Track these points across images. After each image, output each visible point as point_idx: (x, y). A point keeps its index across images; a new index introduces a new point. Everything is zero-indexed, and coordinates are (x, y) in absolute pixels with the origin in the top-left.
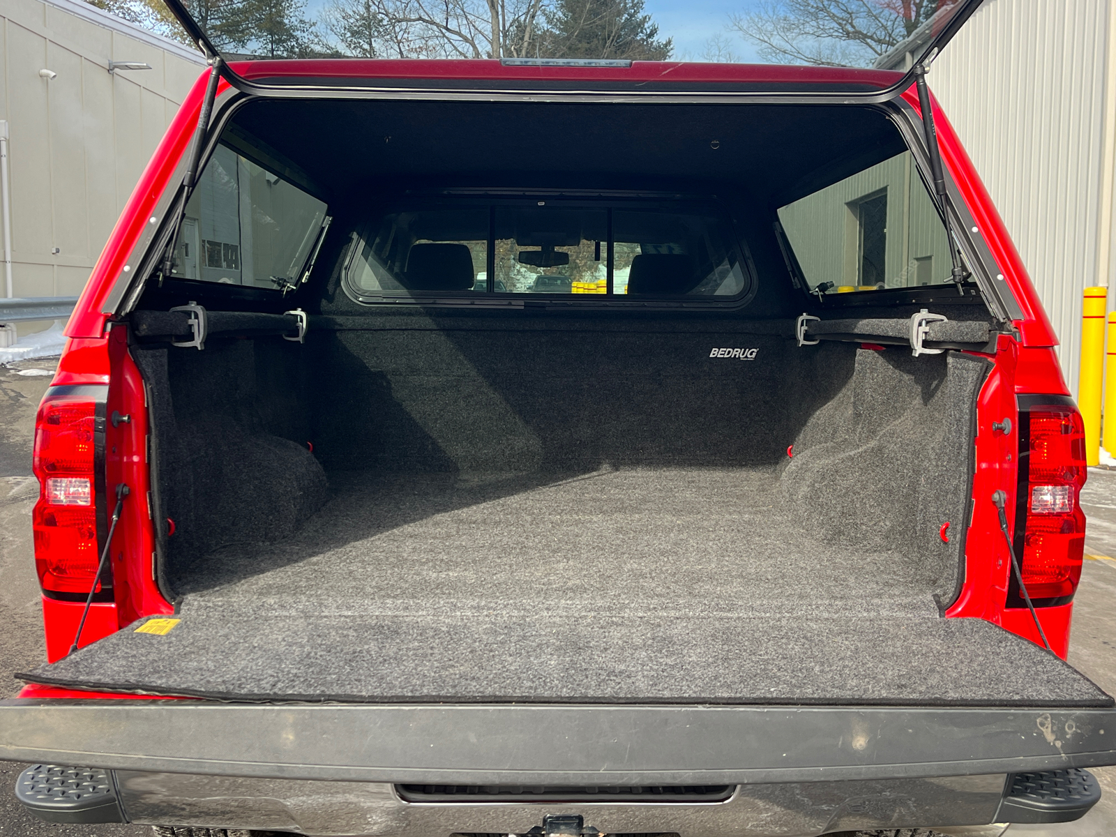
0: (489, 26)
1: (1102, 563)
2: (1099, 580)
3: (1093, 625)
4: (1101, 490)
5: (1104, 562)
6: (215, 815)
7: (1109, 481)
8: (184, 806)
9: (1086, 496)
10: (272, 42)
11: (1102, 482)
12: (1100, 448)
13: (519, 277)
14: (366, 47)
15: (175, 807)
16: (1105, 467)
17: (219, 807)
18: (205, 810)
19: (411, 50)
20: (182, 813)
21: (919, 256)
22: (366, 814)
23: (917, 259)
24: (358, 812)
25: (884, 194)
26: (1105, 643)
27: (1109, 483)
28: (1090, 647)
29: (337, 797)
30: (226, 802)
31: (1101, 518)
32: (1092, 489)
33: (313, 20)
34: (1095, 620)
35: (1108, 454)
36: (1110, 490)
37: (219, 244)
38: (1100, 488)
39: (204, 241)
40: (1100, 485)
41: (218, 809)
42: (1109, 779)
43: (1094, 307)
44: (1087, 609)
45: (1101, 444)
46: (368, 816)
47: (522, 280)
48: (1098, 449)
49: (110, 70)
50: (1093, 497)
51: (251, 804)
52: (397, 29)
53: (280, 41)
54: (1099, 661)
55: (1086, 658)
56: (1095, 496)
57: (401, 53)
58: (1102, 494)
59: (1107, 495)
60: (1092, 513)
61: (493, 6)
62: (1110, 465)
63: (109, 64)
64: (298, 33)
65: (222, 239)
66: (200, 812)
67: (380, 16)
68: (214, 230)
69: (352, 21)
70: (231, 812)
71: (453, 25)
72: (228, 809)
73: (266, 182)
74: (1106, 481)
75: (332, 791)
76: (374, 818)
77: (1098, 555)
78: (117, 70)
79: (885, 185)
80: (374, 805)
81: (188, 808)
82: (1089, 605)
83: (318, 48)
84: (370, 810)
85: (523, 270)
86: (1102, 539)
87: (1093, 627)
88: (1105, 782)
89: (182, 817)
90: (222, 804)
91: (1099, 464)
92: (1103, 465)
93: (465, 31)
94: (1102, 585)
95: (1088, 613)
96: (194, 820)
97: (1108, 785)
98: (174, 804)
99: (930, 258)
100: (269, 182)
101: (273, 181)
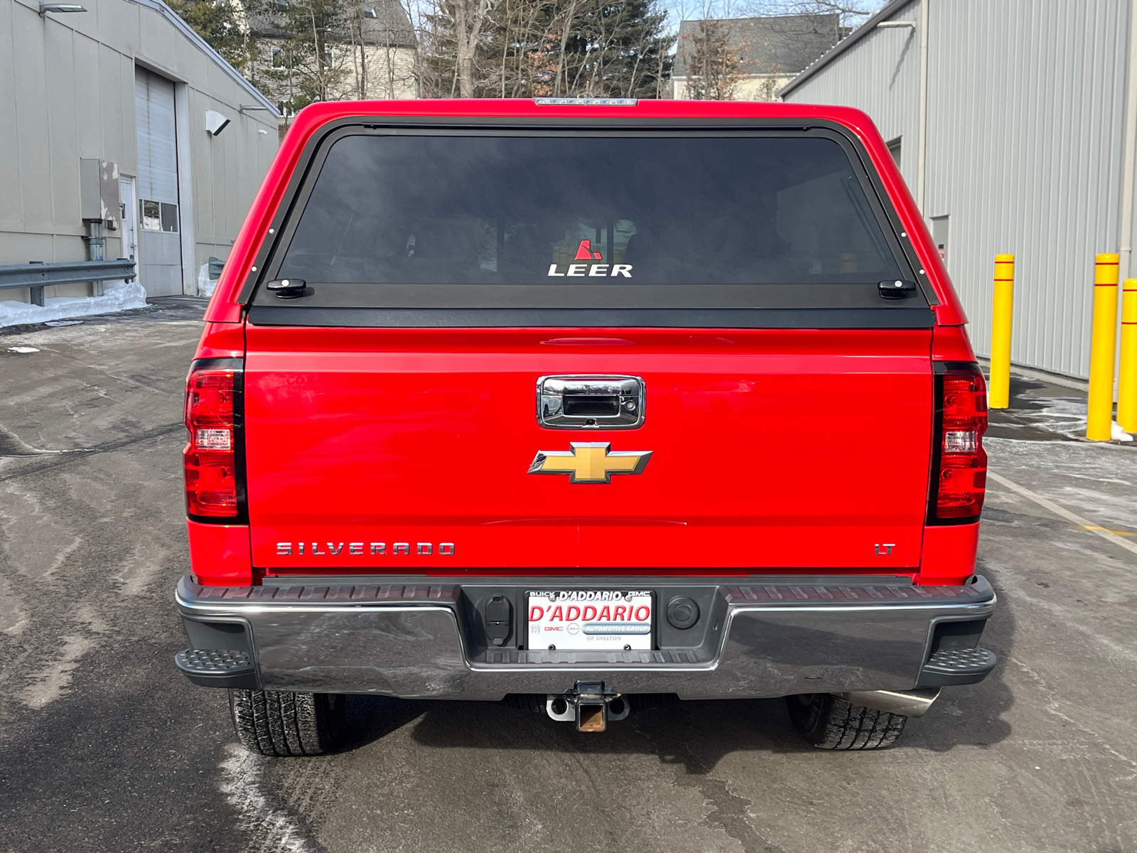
1: (1093, 533)
2: (1085, 548)
3: (1071, 586)
4: (1108, 464)
5: (1095, 532)
6: (308, 682)
7: (1118, 456)
8: (283, 676)
9: (1091, 470)
11: (1110, 457)
12: (1113, 422)
15: (277, 677)
16: (1116, 442)
17: (311, 676)
18: (300, 678)
20: (282, 681)
21: (935, 216)
22: (425, 682)
23: (934, 219)
24: (418, 681)
25: (897, 145)
26: (1078, 601)
27: (1118, 458)
28: (1064, 605)
29: (400, 670)
30: (316, 673)
31: (1102, 491)
32: (1099, 464)
34: (1073, 582)
35: (1120, 429)
36: (1117, 465)
37: (157, 203)
38: (1108, 462)
39: (141, 200)
40: (1108, 460)
41: (309, 678)
42: (1057, 706)
43: (1106, 274)
44: (1068, 573)
45: (1114, 418)
46: (427, 684)
48: (1110, 423)
49: (41, 13)
50: (1098, 472)
51: (334, 674)
54: (1070, 616)
55: (1058, 614)
56: (1100, 471)
58: (1108, 469)
59: (1113, 469)
60: (1094, 487)
62: (1123, 440)
63: (40, 6)
65: (160, 198)
66: (296, 681)
68: (151, 189)
70: (320, 680)
72: (317, 678)
73: (206, 134)
74: (1115, 456)
75: (394, 665)
76: (433, 686)
77: (1091, 525)
78: (48, 13)
79: (899, 135)
80: (434, 673)
81: (287, 678)
82: (1071, 570)
84: (428, 679)
86: (1098, 511)
87: (1071, 588)
88: (1053, 707)
89: (282, 685)
90: (312, 675)
91: (1111, 439)
92: (1115, 440)
94: (1088, 552)
95: (1069, 576)
96: (290, 686)
97: (1055, 710)
98: (276, 675)
99: (946, 217)
100: (209, 132)
101: (213, 131)
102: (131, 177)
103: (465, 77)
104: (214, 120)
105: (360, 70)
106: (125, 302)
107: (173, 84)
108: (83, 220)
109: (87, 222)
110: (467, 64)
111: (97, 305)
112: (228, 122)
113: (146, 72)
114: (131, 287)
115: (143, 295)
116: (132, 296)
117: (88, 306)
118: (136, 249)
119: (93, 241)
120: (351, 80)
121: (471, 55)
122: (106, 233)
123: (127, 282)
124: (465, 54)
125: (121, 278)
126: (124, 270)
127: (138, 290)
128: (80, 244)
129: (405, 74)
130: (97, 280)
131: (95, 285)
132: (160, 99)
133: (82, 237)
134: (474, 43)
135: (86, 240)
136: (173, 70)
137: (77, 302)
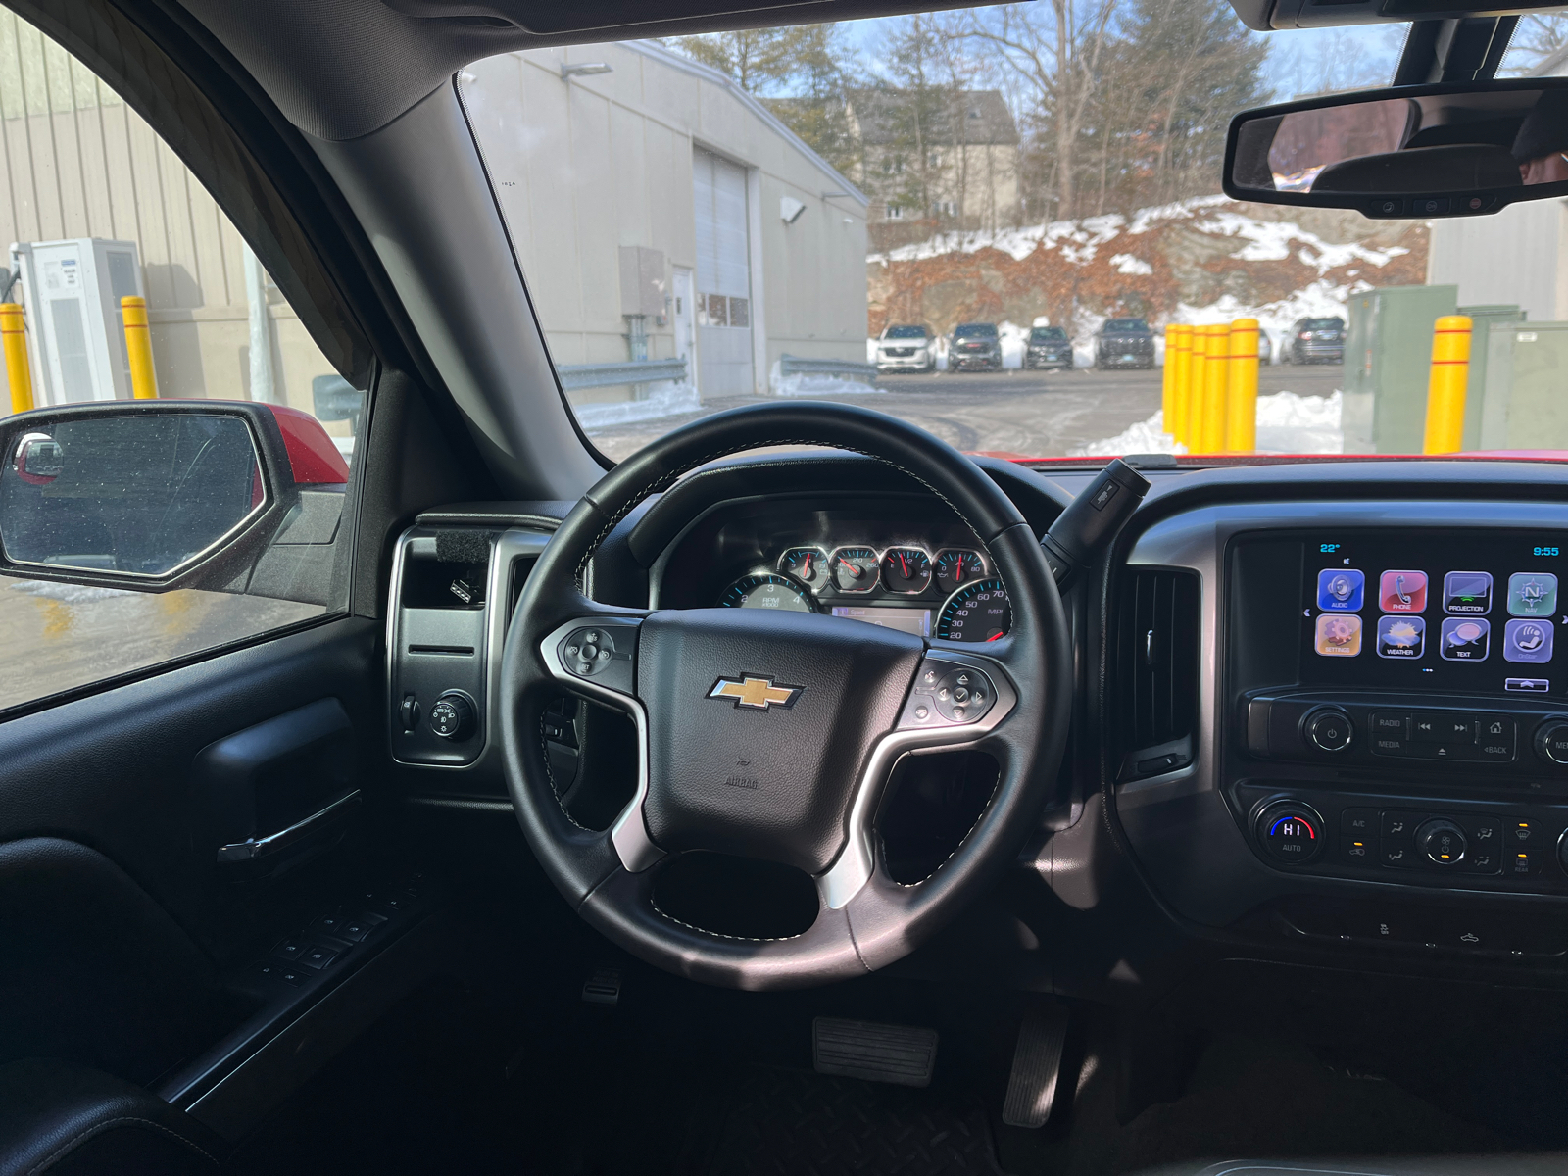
0: (1053, 35)
10: (814, 76)
13: (1082, 321)
14: (914, 72)
19: (965, 72)
33: (857, 46)
37: (725, 297)
39: (703, 294)
47: (1087, 325)
49: (564, 76)
52: (949, 49)
53: (823, 74)
57: (953, 76)
61: (1059, 9)
64: (841, 64)
65: (728, 291)
67: (930, 35)
68: (717, 282)
69: (899, 43)
71: (1012, 37)
73: (780, 222)
83: (861, 78)
85: (1087, 313)
93: (1026, 44)
100: (784, 221)
101: (789, 218)
102: (689, 268)
103: (1065, 164)
104: (789, 207)
105: (961, 164)
106: (672, 405)
107: (743, 169)
108: (624, 316)
109: (627, 318)
110: (1067, 151)
111: (633, 410)
112: (803, 208)
113: (707, 153)
114: (679, 389)
115: (695, 396)
116: (681, 398)
117: (621, 413)
118: (695, 347)
119: (634, 339)
120: (951, 176)
121: (1070, 141)
122: (652, 330)
123: (676, 382)
124: (1065, 141)
125: (668, 379)
126: (674, 370)
127: (689, 392)
128: (620, 343)
129: (1006, 166)
130: (641, 382)
131: (637, 388)
132: (727, 187)
133: (623, 335)
134: (1074, 130)
135: (627, 337)
136: (742, 152)
137: (602, 409)
